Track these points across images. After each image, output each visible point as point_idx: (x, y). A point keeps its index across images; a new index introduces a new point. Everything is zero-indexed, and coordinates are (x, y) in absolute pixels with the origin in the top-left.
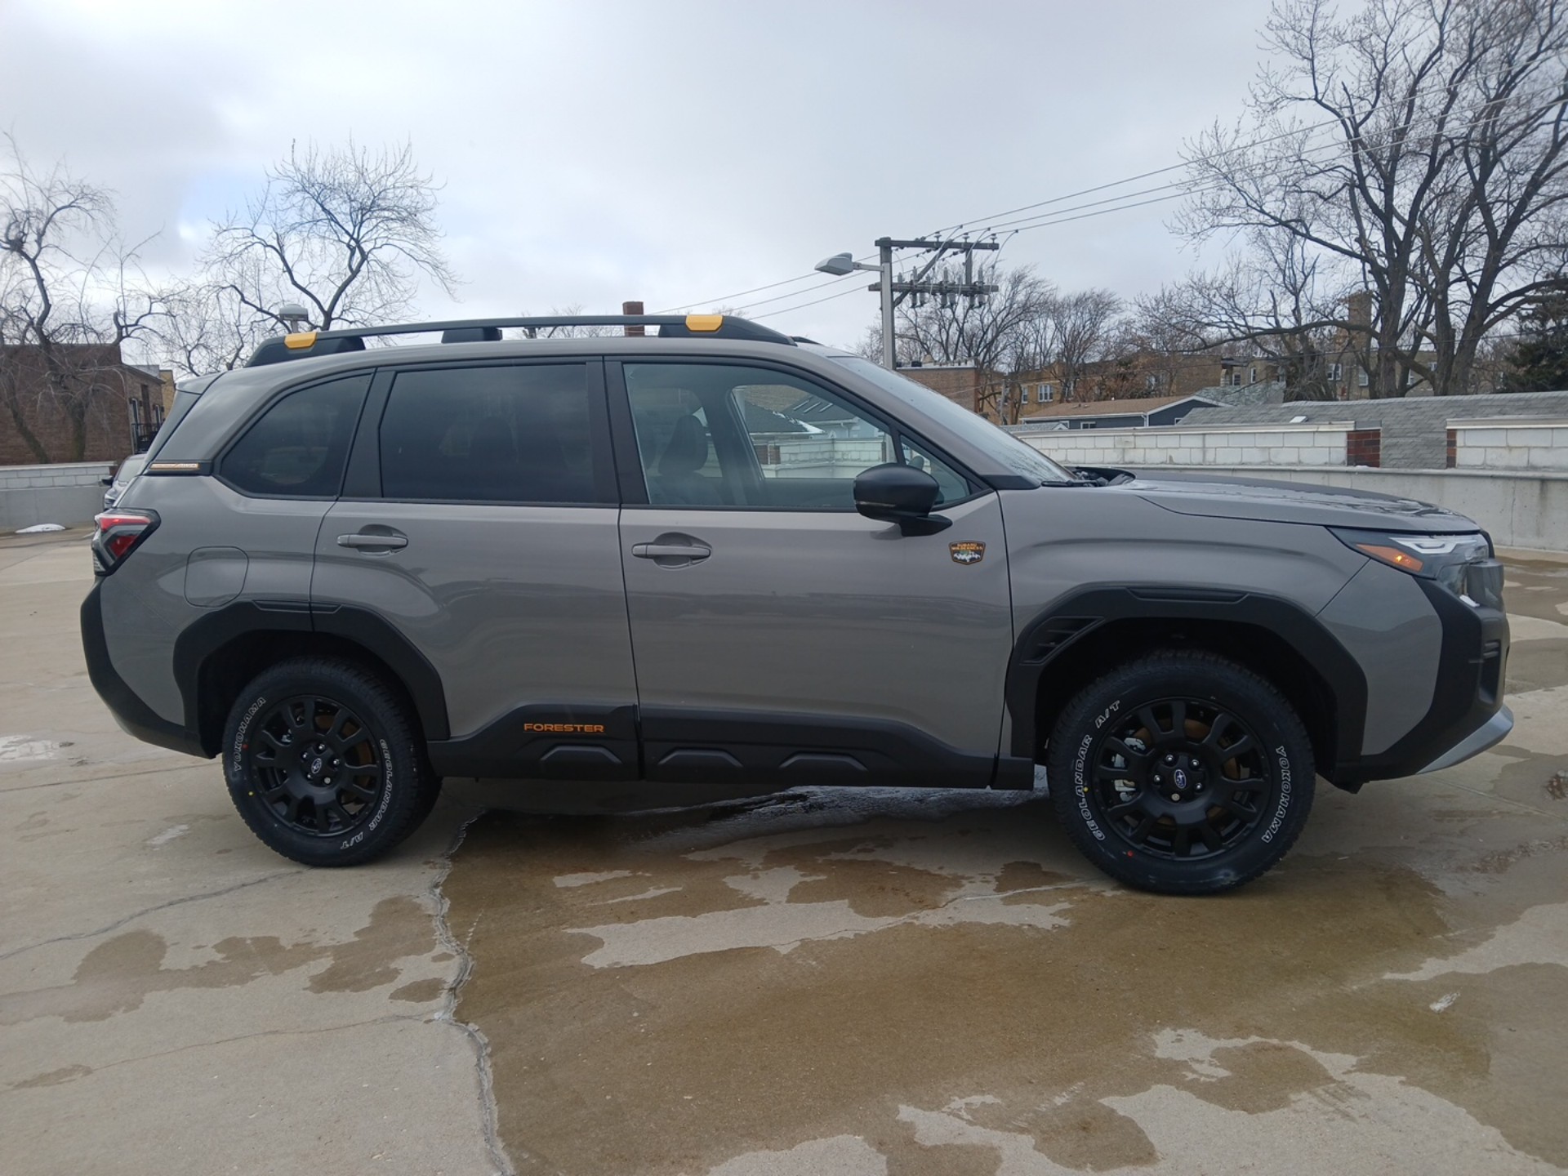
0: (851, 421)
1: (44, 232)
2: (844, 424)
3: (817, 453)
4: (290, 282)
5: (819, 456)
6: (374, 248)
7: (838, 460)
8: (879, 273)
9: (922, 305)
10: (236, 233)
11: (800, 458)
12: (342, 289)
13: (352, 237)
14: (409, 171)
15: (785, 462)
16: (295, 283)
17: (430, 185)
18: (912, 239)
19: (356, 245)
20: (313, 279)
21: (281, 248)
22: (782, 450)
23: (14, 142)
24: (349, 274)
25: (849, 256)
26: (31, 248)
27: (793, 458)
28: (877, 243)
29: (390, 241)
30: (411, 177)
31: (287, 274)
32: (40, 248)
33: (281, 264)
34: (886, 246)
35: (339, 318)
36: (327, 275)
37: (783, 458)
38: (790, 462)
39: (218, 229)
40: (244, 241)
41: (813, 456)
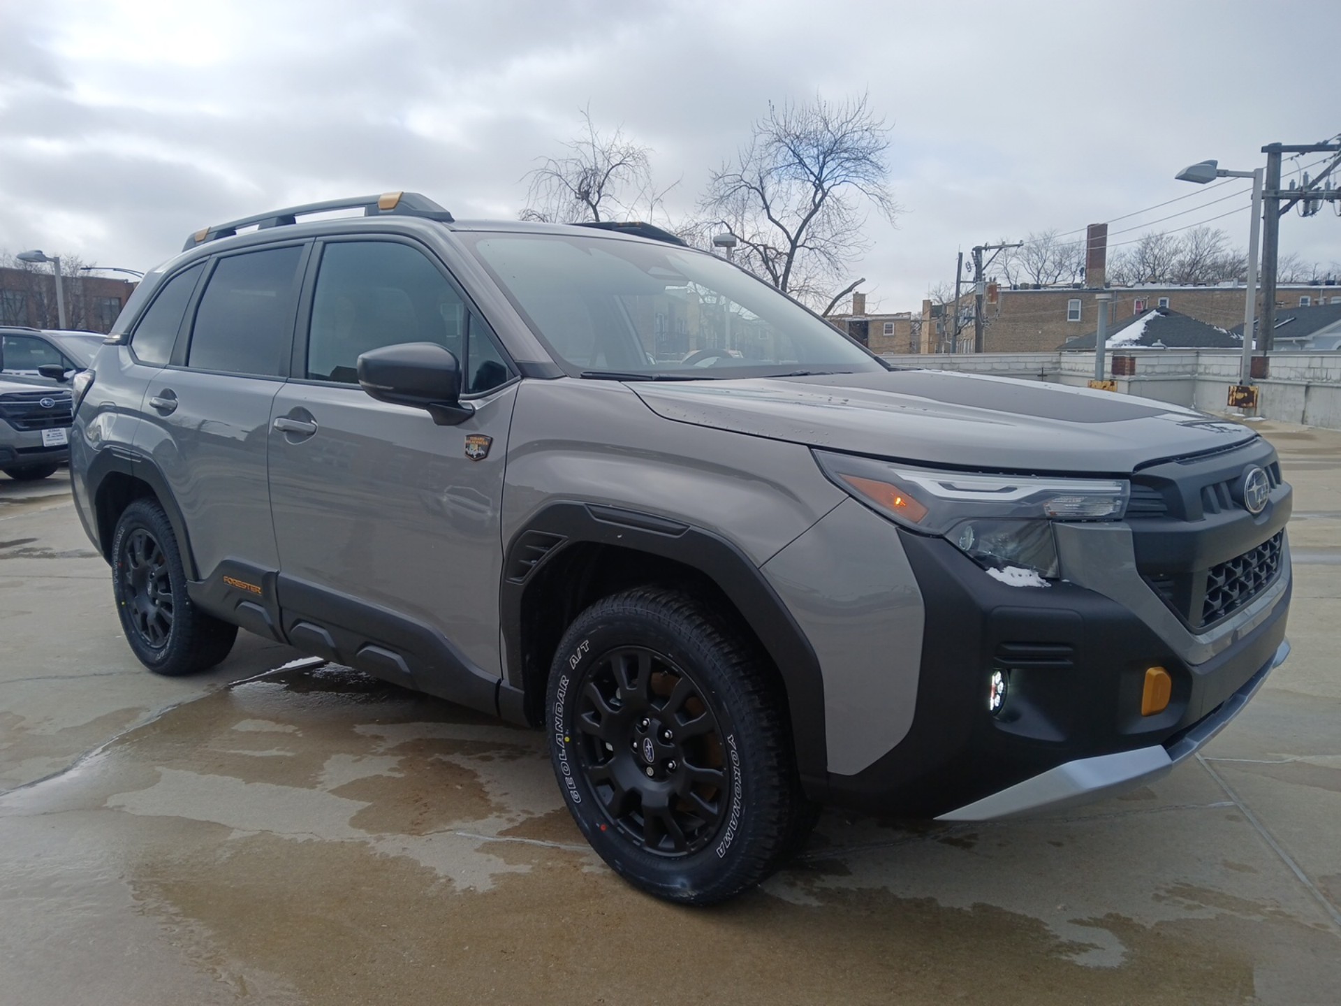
0: (1304, 338)
1: (603, 184)
2: (1297, 341)
3: (1178, 365)
4: (767, 217)
5: (1180, 369)
6: (834, 185)
7: (1200, 374)
8: (1252, 179)
9: (1313, 213)
10: (727, 180)
11: (1158, 370)
12: (805, 222)
13: (817, 178)
14: (864, 116)
15: (1140, 374)
16: (770, 218)
17: (882, 127)
18: (1313, 143)
19: (819, 184)
20: (785, 214)
21: (763, 189)
22: (1138, 361)
23: (589, 119)
24: (813, 207)
25: (1214, 163)
26: (594, 198)
27: (1149, 370)
28: (1264, 150)
29: (847, 179)
30: (868, 121)
31: (765, 210)
32: (600, 197)
33: (762, 203)
34: (1274, 151)
35: (802, 246)
36: (796, 210)
37: (1138, 370)
38: (1145, 373)
39: (714, 176)
40: (733, 185)
41: (1172, 369)
